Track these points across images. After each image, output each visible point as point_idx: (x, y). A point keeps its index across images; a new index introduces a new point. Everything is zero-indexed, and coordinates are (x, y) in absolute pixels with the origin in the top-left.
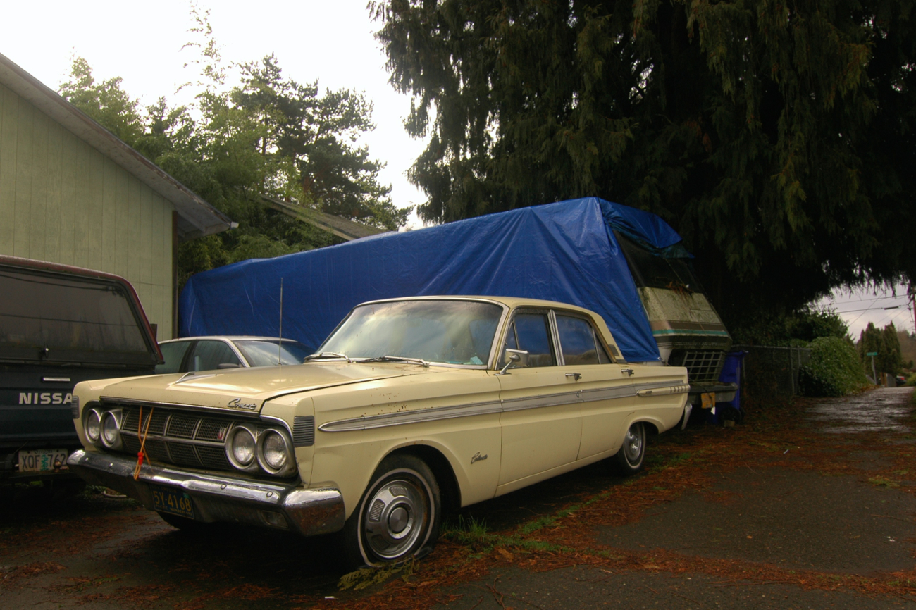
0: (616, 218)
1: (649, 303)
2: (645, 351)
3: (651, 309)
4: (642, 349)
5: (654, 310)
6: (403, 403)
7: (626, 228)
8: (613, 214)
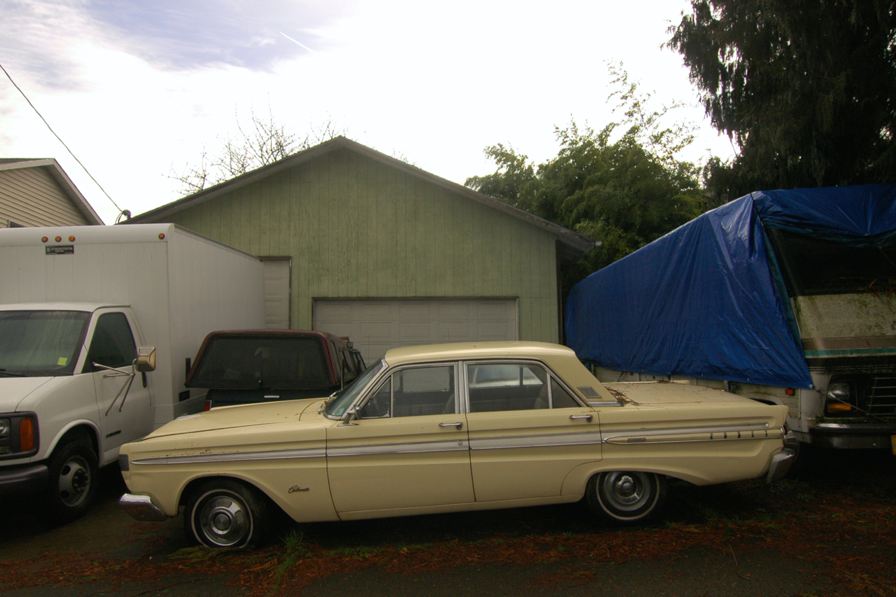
0: (775, 213)
1: (801, 317)
2: (796, 375)
3: (803, 324)
4: (794, 373)
5: (805, 325)
6: (208, 448)
7: (790, 222)
8: (770, 210)
